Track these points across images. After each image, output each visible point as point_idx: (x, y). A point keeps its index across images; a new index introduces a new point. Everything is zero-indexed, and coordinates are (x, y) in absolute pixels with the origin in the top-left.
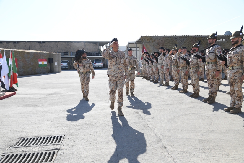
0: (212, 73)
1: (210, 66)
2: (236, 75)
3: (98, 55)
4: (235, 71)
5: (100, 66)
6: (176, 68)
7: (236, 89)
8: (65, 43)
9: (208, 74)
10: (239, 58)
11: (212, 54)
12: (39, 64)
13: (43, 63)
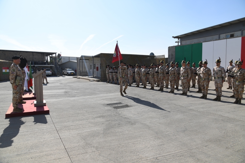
0: (162, 78)
1: (161, 75)
2: (173, 78)
3: (46, 65)
4: (172, 77)
5: (49, 74)
6: (138, 76)
7: (172, 84)
8: (13, 52)
9: (160, 78)
10: (173, 72)
11: (162, 70)
12: (3, 72)
13: (6, 71)
